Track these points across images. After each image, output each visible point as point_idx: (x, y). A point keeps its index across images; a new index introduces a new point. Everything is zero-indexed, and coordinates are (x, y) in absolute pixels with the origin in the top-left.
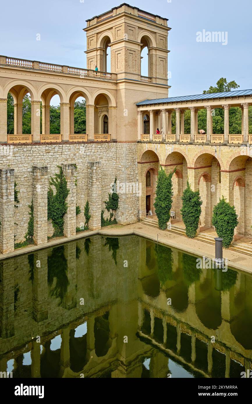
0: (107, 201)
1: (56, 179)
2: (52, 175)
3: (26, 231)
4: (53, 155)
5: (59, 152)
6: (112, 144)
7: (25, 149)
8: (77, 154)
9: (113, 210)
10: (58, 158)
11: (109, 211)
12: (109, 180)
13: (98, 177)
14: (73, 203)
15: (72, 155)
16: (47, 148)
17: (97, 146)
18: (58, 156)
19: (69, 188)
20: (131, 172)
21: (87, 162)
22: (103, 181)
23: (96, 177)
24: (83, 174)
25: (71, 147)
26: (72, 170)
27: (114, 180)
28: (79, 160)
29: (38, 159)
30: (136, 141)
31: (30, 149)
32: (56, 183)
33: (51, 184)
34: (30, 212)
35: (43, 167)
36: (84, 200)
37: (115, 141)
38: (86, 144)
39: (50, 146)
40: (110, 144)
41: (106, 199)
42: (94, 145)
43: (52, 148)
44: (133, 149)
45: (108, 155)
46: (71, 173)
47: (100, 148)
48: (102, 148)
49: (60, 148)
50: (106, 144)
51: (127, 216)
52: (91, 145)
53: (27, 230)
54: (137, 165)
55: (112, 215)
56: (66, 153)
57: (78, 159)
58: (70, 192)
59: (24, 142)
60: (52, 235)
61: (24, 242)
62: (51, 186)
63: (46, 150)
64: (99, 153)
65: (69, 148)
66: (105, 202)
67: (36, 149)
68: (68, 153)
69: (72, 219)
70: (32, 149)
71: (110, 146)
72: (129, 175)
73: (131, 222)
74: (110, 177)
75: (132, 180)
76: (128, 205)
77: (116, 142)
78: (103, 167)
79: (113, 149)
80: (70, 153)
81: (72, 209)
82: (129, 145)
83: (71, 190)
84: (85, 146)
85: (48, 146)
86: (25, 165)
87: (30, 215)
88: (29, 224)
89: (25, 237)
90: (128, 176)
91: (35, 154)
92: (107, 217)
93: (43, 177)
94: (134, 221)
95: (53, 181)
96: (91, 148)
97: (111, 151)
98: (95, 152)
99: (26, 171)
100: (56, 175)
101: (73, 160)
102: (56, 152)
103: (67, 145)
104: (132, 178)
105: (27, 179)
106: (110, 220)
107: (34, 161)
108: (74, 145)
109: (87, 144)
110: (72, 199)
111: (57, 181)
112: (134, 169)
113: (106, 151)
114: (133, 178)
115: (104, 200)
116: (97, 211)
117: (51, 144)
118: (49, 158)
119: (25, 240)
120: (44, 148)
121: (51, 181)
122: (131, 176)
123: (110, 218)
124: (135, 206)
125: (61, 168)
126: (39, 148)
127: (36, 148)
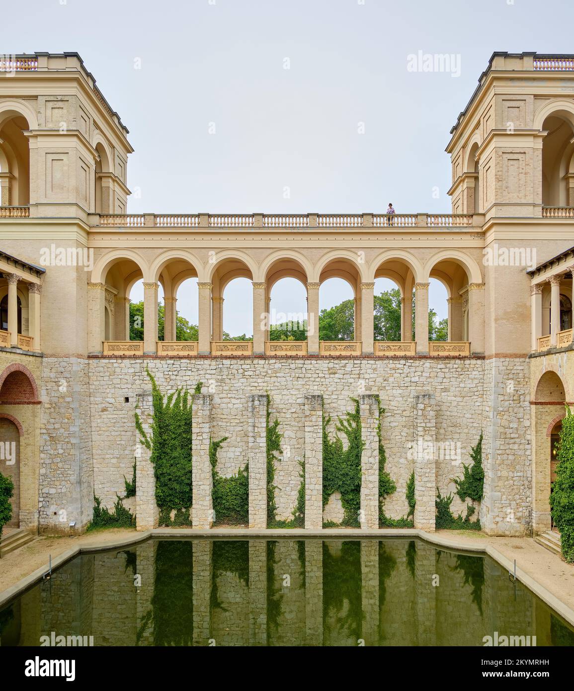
0: (459, 481)
1: (348, 421)
2: (340, 414)
3: (295, 504)
4: (343, 379)
5: (353, 372)
6: (473, 362)
7: (293, 366)
8: (391, 379)
9: (474, 500)
10: (352, 385)
11: (463, 501)
12: (465, 438)
13: (428, 425)
14: (371, 468)
15: (380, 380)
16: (331, 365)
17: (434, 365)
18: (352, 380)
19: (365, 439)
20: (510, 422)
21: (412, 396)
22: (451, 437)
23: (423, 425)
24: (404, 418)
25: (379, 366)
26: (370, 406)
27: (479, 438)
28: (394, 391)
29: (315, 383)
30: (527, 355)
31: (301, 366)
32: (347, 429)
33: (339, 430)
34: (302, 473)
35: (313, 396)
36: (406, 469)
37: (480, 357)
38: (409, 361)
39: (336, 362)
40: (467, 362)
41: (457, 475)
42: (428, 363)
43: (341, 365)
44: (518, 371)
45: (462, 385)
46: (368, 411)
47: (443, 370)
48: (447, 370)
49: (356, 366)
50: (458, 361)
51: (498, 516)
52: (422, 363)
53: (297, 502)
54: (528, 408)
55: (471, 511)
56: (367, 376)
57: (393, 389)
58: (366, 447)
59: (293, 353)
60: (341, 521)
61: (291, 521)
62: (339, 433)
63: (329, 369)
64: (440, 380)
65: (374, 366)
66: (456, 482)
67: (311, 366)
68: (372, 376)
69: (370, 499)
70: (305, 366)
71: (467, 366)
72: (506, 428)
73: (507, 533)
74: (466, 431)
75: (513, 441)
76: (499, 493)
77: (483, 358)
78: (450, 409)
79: (474, 373)
80: (375, 376)
81: (371, 478)
82: (506, 363)
83: (368, 442)
84: (407, 364)
85: (332, 361)
86: (291, 393)
87: (301, 478)
88: (299, 492)
89: (294, 514)
90: (502, 430)
91: (310, 376)
92: (460, 513)
93: (313, 413)
94: (516, 531)
95: (342, 425)
96: (421, 369)
97: (470, 376)
98: (430, 377)
99: (294, 402)
100: (348, 414)
101: (381, 390)
102: (348, 372)
103: (369, 362)
104: (512, 436)
105: (296, 415)
106: (467, 520)
107: (308, 387)
108: (385, 362)
109: (412, 361)
110: (371, 460)
111: (350, 425)
112: (520, 415)
113: (456, 376)
114: (517, 436)
115: (452, 477)
116: (426, 493)
117: (339, 358)
118: (335, 384)
119: (293, 518)
120: (326, 365)
121: (339, 425)
122: (511, 431)
123: (468, 517)
124: (520, 499)
125: (357, 402)
126: (316, 365)
127: (311, 364)
